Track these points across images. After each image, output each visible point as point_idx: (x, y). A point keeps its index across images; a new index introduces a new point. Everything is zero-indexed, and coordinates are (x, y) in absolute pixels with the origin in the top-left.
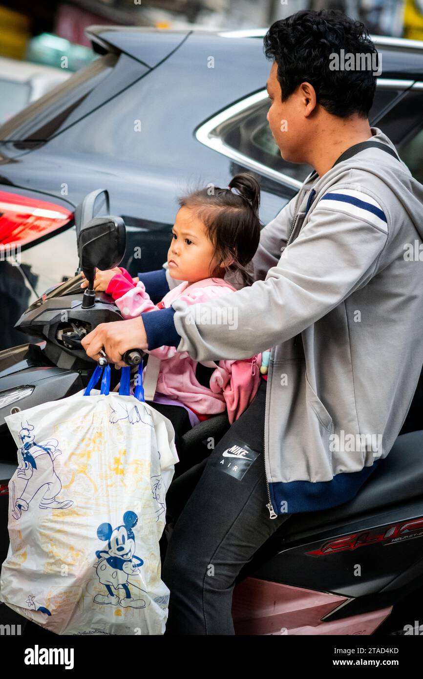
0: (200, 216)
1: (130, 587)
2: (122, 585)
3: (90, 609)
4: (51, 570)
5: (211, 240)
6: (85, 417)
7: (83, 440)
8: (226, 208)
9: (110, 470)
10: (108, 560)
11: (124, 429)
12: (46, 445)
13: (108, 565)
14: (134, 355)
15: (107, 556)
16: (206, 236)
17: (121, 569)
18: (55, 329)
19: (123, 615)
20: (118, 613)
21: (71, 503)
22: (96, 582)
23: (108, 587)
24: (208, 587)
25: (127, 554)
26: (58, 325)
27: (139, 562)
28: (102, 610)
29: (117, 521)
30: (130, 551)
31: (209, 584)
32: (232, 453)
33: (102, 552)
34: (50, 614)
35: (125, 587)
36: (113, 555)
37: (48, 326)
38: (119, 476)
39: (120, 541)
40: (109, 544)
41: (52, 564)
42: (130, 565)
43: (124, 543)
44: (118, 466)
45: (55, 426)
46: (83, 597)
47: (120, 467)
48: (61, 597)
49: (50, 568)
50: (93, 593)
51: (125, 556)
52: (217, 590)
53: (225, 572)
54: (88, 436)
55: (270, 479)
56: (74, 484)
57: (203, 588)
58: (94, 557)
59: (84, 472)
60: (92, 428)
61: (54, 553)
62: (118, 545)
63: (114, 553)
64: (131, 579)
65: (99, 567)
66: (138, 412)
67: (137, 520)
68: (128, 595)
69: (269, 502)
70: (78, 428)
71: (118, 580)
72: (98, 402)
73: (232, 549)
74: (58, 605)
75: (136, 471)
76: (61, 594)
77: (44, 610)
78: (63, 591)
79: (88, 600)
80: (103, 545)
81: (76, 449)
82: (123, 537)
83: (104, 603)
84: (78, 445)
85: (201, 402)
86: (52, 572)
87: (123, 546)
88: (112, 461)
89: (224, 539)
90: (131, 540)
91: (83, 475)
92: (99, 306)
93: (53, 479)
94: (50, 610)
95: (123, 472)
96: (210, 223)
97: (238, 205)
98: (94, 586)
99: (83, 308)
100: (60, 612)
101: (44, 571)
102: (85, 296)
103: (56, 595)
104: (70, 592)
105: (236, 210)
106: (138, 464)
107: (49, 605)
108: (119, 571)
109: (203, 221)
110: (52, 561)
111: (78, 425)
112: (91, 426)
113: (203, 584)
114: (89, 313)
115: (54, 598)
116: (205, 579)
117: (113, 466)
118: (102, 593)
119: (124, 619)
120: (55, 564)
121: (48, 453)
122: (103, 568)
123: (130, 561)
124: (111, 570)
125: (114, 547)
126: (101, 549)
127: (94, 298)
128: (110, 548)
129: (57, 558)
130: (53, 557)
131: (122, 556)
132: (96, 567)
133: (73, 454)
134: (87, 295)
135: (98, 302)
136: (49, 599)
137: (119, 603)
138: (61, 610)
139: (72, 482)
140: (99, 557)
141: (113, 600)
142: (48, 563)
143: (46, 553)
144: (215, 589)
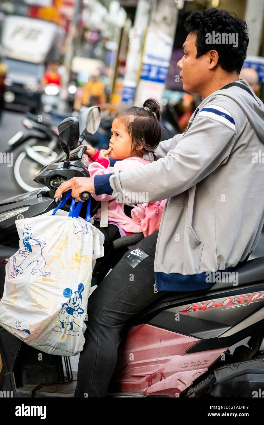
0: (123, 121)
1: (74, 324)
2: (70, 323)
3: (49, 333)
4: (34, 309)
5: (129, 134)
6: (60, 227)
7: (58, 240)
8: (138, 116)
9: (73, 259)
10: (67, 309)
11: (81, 237)
12: (39, 240)
13: (66, 312)
14: (85, 195)
15: (67, 307)
16: (126, 132)
17: (72, 315)
18: (49, 180)
19: (65, 338)
20: (63, 337)
21: (50, 274)
22: (57, 320)
23: (62, 323)
24: (102, 323)
25: (77, 307)
26: (50, 178)
27: (82, 311)
28: (55, 334)
29: (75, 289)
30: (78, 305)
31: (103, 321)
32: (135, 252)
33: (65, 304)
34: (29, 333)
35: (71, 324)
36: (70, 307)
37: (46, 178)
38: (78, 263)
39: (75, 300)
40: (70, 300)
41: (34, 306)
42: (77, 312)
43: (76, 301)
44: (77, 258)
45: (43, 230)
46: (48, 326)
47: (78, 258)
48: (38, 325)
49: (33, 308)
50: (54, 325)
51: (75, 308)
52: (107, 325)
53: (114, 317)
54: (61, 238)
55: (156, 270)
56: (52, 264)
57: (99, 323)
58: (60, 306)
59: (58, 258)
60: (63, 234)
61: (37, 300)
62: (74, 301)
63: (71, 305)
64: (75, 320)
65: (61, 312)
66: (87, 228)
67: (84, 288)
68: (71, 329)
69: (155, 283)
70: (56, 233)
71: (69, 320)
72: (67, 220)
73: (120, 304)
74: (35, 329)
75: (85, 261)
76: (38, 323)
77: (27, 331)
78: (40, 322)
79: (50, 328)
80: (66, 300)
81: (55, 244)
82: (77, 297)
83: (57, 331)
84: (56, 242)
85: (127, 225)
86: (35, 311)
87: (76, 302)
88: (74, 254)
89: (116, 298)
90: (80, 299)
91: (57, 259)
92: (72, 168)
93: (41, 259)
94: (30, 331)
95: (79, 261)
96: (128, 125)
97: (145, 115)
98: (55, 322)
99: (63, 169)
100: (35, 333)
101: (29, 309)
102: (65, 163)
103: (36, 324)
104: (44, 323)
105: (143, 118)
106: (86, 257)
107: (30, 329)
108: (70, 315)
109: (124, 124)
110: (35, 304)
111: (56, 231)
112: (63, 233)
113: (99, 321)
114: (66, 172)
115: (34, 325)
116: (101, 318)
117: (74, 258)
118: (58, 326)
119: (65, 341)
120: (37, 307)
121: (40, 244)
122: (63, 312)
123: (77, 310)
124: (67, 314)
125: (72, 302)
126: (65, 303)
127: (69, 163)
128: (69, 302)
129: (39, 303)
130: (36, 302)
131: (74, 307)
132: (60, 312)
133: (53, 247)
134: (66, 162)
135: (72, 166)
136: (31, 325)
137: (65, 332)
138: (36, 332)
139: (51, 262)
140: (63, 306)
141: (63, 330)
142: (32, 305)
143: (32, 299)
144: (105, 325)
